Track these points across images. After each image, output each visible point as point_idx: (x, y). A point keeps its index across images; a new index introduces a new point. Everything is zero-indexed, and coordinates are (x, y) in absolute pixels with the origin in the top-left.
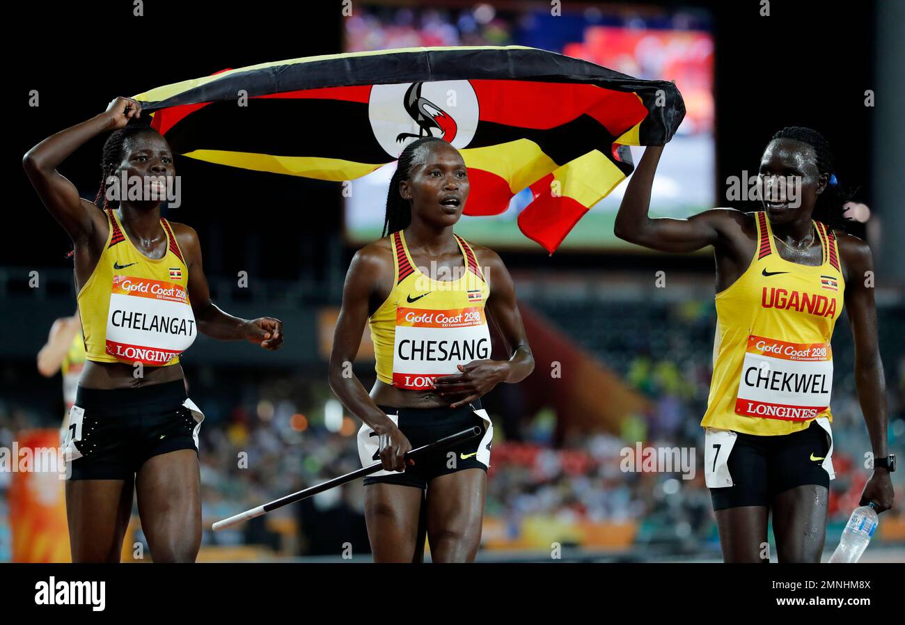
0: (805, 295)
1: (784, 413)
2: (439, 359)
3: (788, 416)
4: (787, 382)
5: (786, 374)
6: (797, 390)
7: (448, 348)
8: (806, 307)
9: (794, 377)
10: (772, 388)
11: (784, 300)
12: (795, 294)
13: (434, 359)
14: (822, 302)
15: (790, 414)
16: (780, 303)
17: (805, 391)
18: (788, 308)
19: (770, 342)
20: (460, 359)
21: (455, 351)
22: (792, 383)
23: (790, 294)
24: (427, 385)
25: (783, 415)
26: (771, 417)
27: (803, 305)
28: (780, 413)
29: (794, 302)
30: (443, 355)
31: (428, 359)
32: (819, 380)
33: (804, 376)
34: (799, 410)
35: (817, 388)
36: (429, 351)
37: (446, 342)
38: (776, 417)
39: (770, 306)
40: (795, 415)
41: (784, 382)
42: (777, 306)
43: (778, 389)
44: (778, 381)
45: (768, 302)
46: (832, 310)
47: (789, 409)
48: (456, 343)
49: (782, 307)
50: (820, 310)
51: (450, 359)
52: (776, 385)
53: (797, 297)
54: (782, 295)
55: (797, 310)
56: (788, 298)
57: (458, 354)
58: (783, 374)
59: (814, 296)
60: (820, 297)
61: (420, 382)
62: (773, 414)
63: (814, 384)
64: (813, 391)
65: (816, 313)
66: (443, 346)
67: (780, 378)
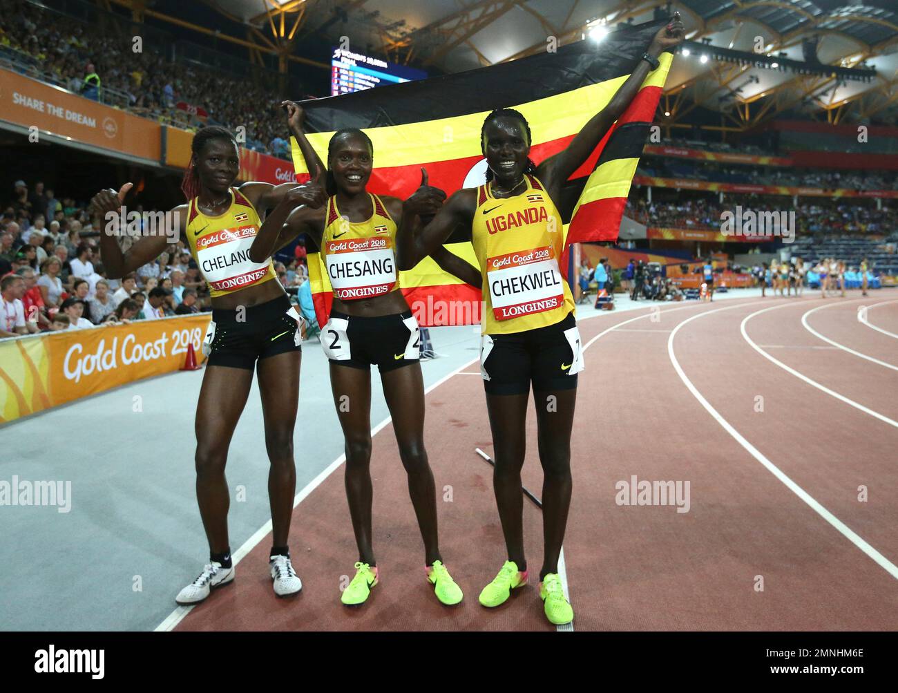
0: (518, 213)
1: (531, 308)
2: (356, 275)
3: (535, 309)
4: (524, 283)
5: (520, 278)
6: (535, 288)
7: (361, 266)
8: (522, 221)
9: (528, 278)
10: (515, 292)
11: (504, 223)
12: (511, 215)
13: (353, 276)
14: (533, 212)
15: (537, 308)
16: (502, 226)
17: (541, 286)
18: (509, 228)
19: (500, 258)
20: (371, 274)
21: (367, 268)
22: (528, 283)
23: (506, 217)
24: (350, 296)
25: (532, 310)
26: (523, 314)
27: (519, 220)
28: (529, 309)
29: (512, 221)
30: (358, 272)
31: (348, 276)
32: (548, 275)
33: (535, 275)
34: (543, 302)
35: (550, 281)
36: (348, 270)
37: (359, 263)
38: (527, 314)
39: (496, 231)
40: (540, 307)
41: (522, 284)
42: (501, 230)
43: (519, 291)
44: (517, 285)
45: (493, 230)
46: (544, 214)
47: (534, 304)
48: (366, 262)
49: (505, 229)
50: (534, 219)
51: (364, 275)
52: (517, 288)
53: (513, 217)
54: (500, 221)
55: (517, 226)
56: (506, 220)
57: (369, 270)
58: (519, 279)
59: (525, 211)
60: (530, 210)
61: (345, 294)
62: (524, 312)
63: (546, 279)
64: (547, 285)
65: (532, 222)
66: (357, 265)
67: (517, 282)
